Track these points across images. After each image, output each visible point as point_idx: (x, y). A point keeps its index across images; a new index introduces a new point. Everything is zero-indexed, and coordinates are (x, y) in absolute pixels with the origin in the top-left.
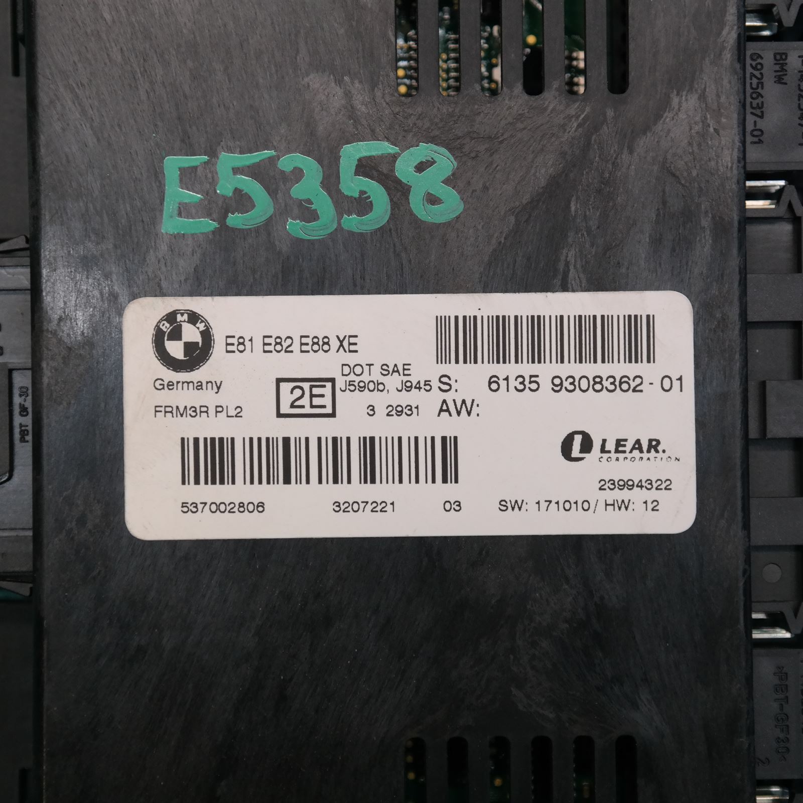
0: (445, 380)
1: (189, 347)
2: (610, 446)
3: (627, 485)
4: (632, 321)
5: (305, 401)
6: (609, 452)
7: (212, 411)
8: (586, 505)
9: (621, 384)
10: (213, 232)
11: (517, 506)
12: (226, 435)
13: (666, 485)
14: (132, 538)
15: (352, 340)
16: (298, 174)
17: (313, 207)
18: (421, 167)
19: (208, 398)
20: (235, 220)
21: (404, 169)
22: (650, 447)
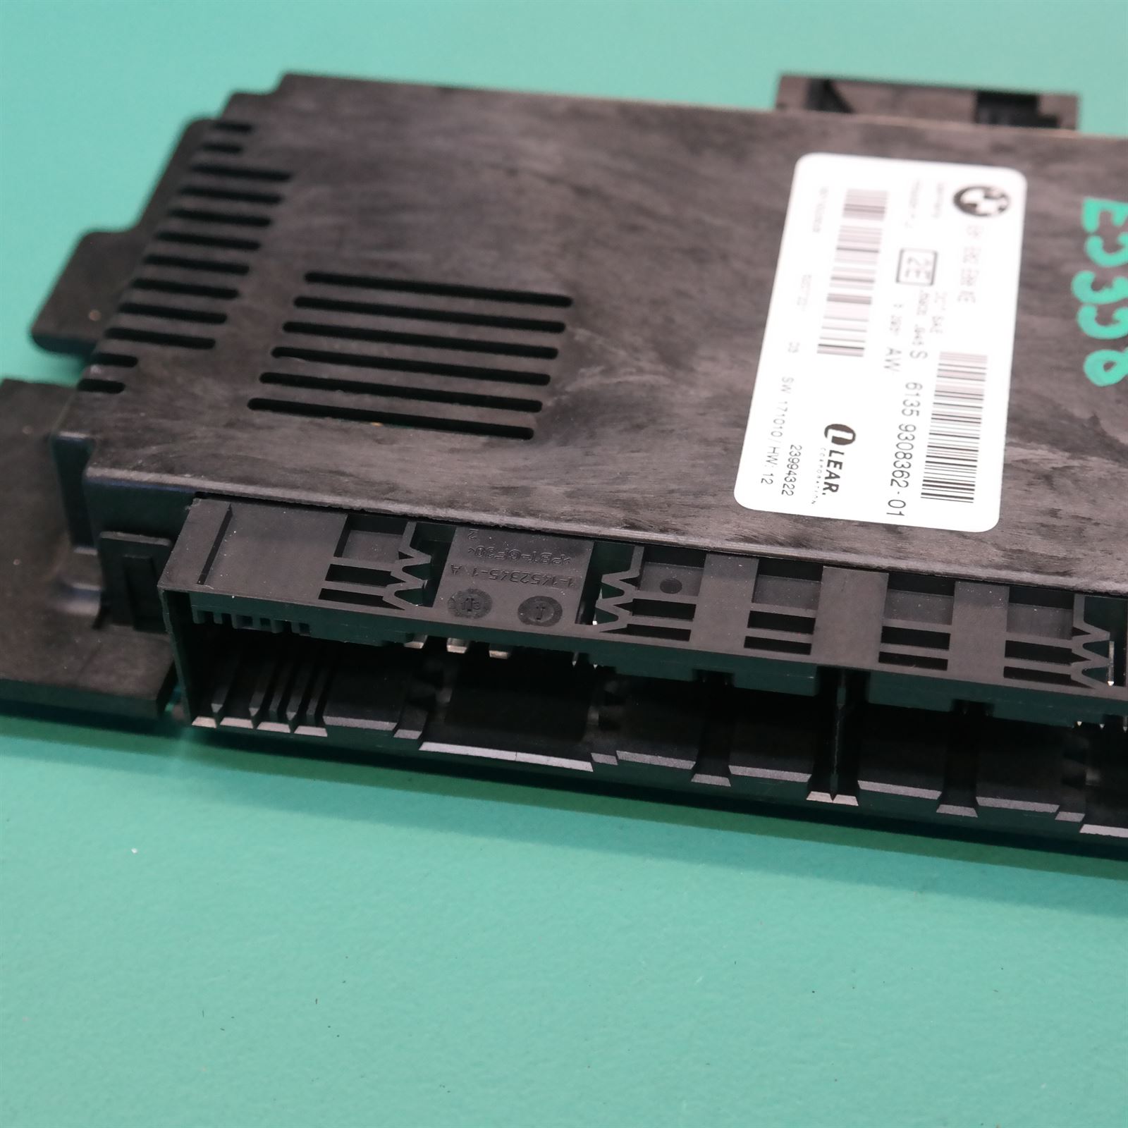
0: (923, 355)
2: (835, 457)
3: (793, 464)
5: (914, 266)
6: (830, 455)
8: (777, 433)
9: (901, 472)
10: (1083, 228)
11: (786, 389)
12: (887, 216)
13: (787, 491)
17: (1106, 289)
20: (1095, 241)
22: (831, 485)
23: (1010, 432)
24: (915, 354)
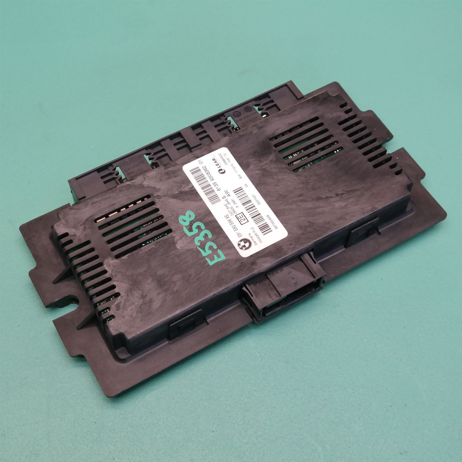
0: (223, 198)
1: (245, 243)
2: (218, 166)
3: (224, 160)
4: (193, 173)
5: (243, 218)
7: (255, 233)
8: (232, 165)
9: (206, 170)
10: (220, 250)
11: (239, 175)
12: (258, 228)
13: (220, 155)
14: (288, 234)
15: (226, 216)
16: (199, 241)
17: (204, 235)
18: (185, 221)
19: (253, 235)
20: (215, 247)
21: (187, 223)
22: (214, 160)
23: (195, 190)
24: (225, 197)
